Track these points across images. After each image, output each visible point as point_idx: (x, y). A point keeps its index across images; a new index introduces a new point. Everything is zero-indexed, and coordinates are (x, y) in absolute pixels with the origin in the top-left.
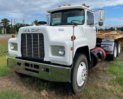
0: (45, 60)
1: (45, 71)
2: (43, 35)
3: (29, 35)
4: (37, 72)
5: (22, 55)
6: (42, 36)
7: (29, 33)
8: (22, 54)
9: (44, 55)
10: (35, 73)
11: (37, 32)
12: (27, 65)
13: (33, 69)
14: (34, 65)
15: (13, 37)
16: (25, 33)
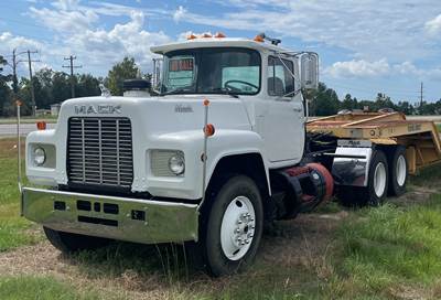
0: (134, 189)
1: (133, 218)
2: (129, 121)
3: (91, 122)
4: (114, 223)
5: (70, 180)
6: (126, 124)
7: (91, 115)
8: (69, 175)
9: (132, 176)
10: (106, 227)
11: (115, 115)
12: (83, 205)
13: (102, 215)
14: (105, 205)
15: (42, 126)
16: (81, 115)
